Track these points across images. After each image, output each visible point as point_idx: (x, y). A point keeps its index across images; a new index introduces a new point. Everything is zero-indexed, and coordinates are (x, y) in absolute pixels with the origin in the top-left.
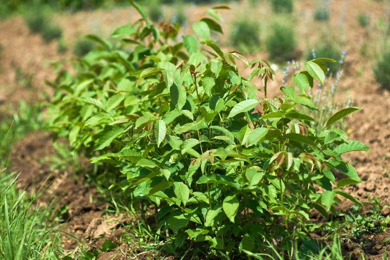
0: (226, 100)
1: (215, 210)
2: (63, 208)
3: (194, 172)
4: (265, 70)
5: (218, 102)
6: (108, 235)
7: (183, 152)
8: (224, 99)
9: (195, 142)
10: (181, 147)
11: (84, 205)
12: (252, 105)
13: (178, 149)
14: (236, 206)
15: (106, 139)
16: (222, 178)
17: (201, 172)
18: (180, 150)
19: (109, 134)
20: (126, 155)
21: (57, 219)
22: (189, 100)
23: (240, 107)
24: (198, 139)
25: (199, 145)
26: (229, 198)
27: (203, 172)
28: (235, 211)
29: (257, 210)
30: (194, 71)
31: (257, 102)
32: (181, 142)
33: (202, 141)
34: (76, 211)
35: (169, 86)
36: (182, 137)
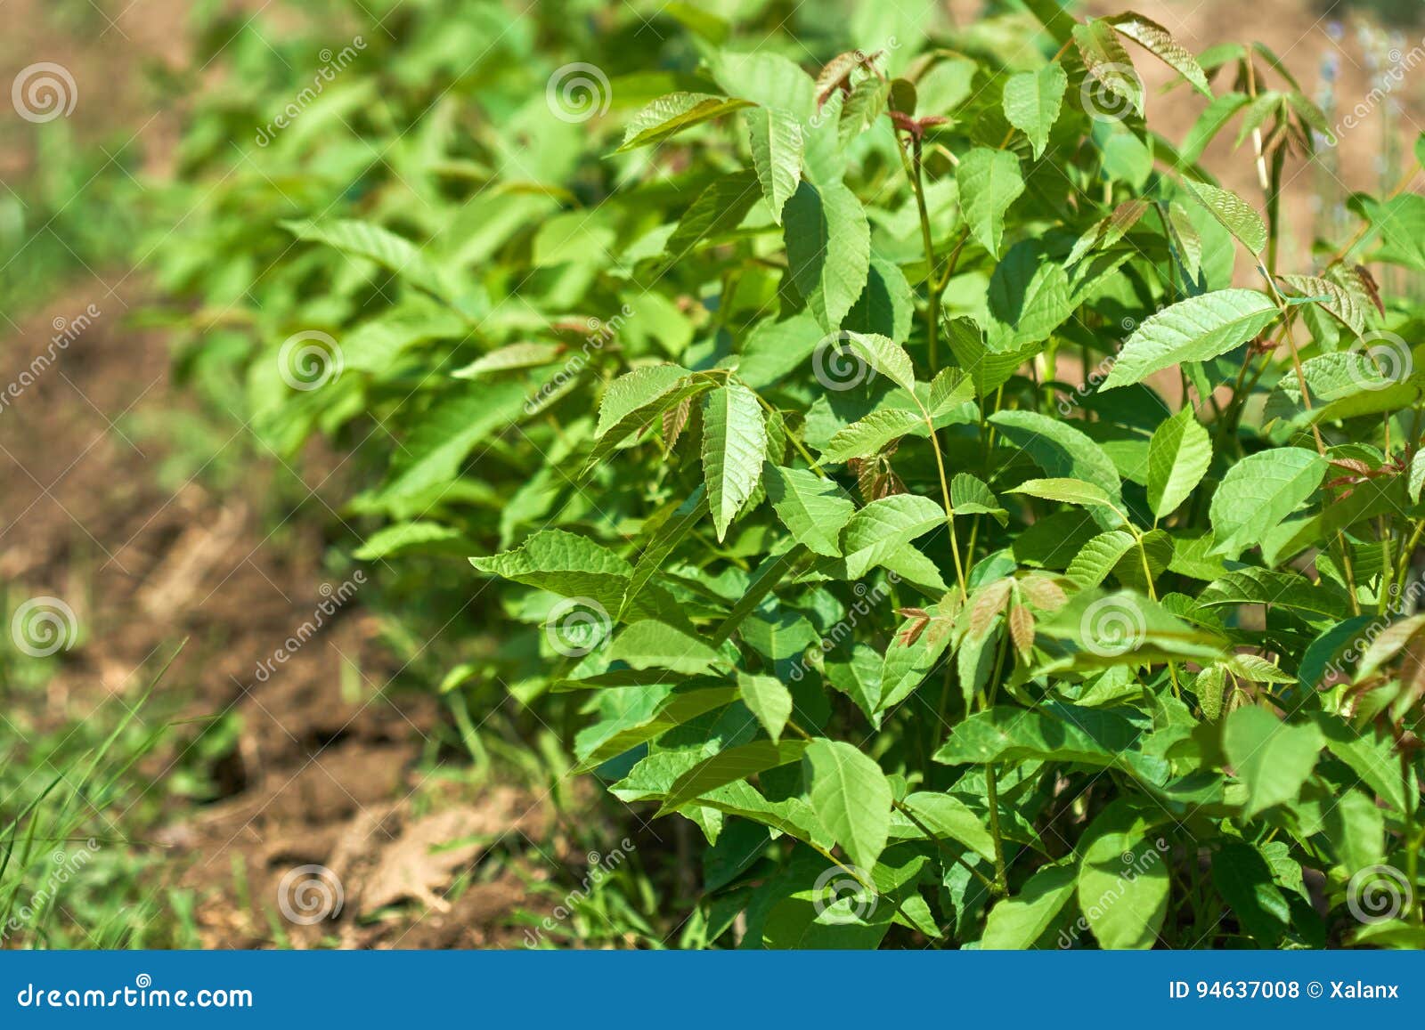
0: (1081, 273)
1: (1030, 900)
2: (213, 728)
3: (918, 679)
4: (1279, 112)
5: (1037, 282)
6: (436, 913)
7: (856, 566)
8: (1071, 271)
9: (921, 513)
10: (845, 539)
11: (318, 714)
12: (1237, 325)
13: (829, 550)
14: (1150, 892)
15: (435, 442)
16: (1072, 729)
17: (959, 690)
18: (839, 555)
19: (452, 413)
20: (543, 567)
21: (182, 784)
22: (881, 271)
23: (1173, 333)
24: (938, 497)
25: (942, 530)
26: (1110, 845)
27: (968, 693)
28: (1144, 921)
29: (1256, 903)
30: (911, 111)
31: (1267, 304)
32: (840, 510)
33: (963, 510)
34: (276, 745)
35: (781, 193)
36: (846, 478)
